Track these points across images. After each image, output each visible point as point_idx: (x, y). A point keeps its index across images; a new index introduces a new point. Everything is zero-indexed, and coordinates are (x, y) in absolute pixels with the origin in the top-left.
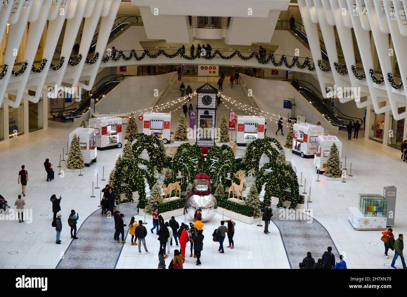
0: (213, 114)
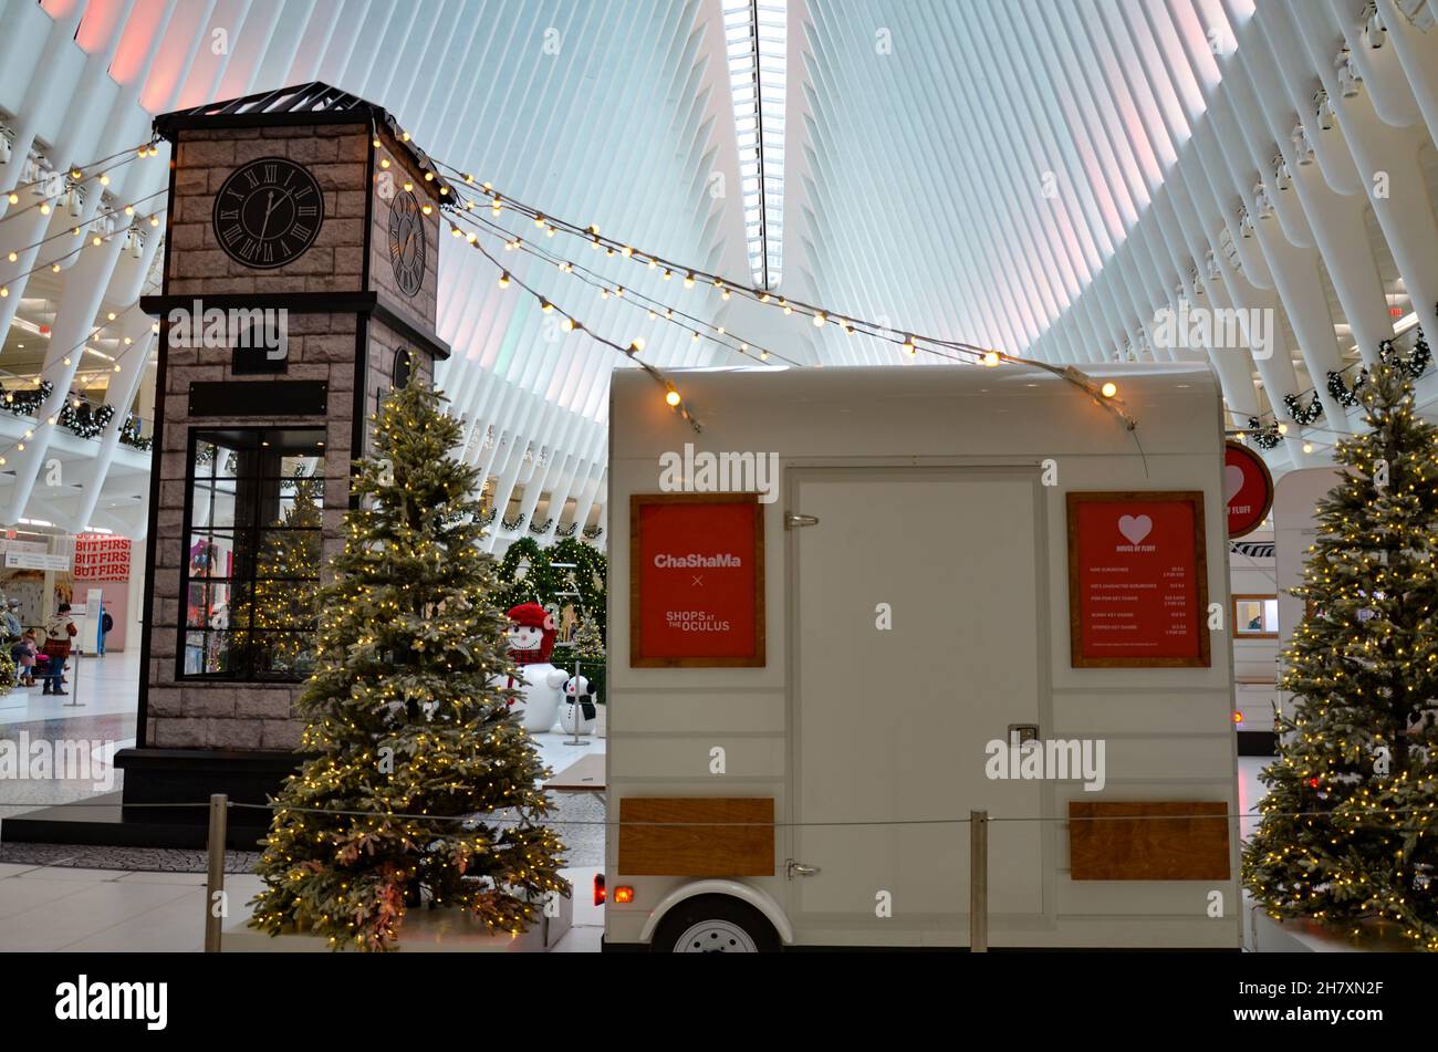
0: (329, 362)
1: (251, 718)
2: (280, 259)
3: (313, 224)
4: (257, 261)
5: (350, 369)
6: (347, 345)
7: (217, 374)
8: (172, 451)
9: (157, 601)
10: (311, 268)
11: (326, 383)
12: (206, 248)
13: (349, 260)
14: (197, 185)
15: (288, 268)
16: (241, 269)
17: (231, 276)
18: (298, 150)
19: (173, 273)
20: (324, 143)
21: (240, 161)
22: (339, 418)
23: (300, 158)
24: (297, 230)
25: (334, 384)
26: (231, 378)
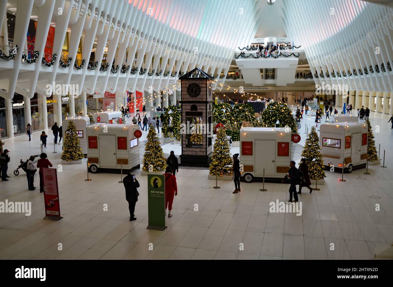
1: (195, 152)
2: (196, 96)
3: (200, 92)
4: (193, 96)
5: (205, 110)
6: (205, 107)
7: (189, 111)
8: (184, 120)
9: (183, 138)
10: (200, 97)
11: (202, 112)
12: (186, 95)
13: (204, 97)
14: (185, 86)
15: (197, 97)
16: (191, 98)
17: (189, 98)
18: (197, 82)
19: (182, 98)
20: (200, 81)
21: (190, 83)
22: (204, 116)
23: (197, 83)
24: (198, 93)
25: (203, 112)
26: (190, 111)
